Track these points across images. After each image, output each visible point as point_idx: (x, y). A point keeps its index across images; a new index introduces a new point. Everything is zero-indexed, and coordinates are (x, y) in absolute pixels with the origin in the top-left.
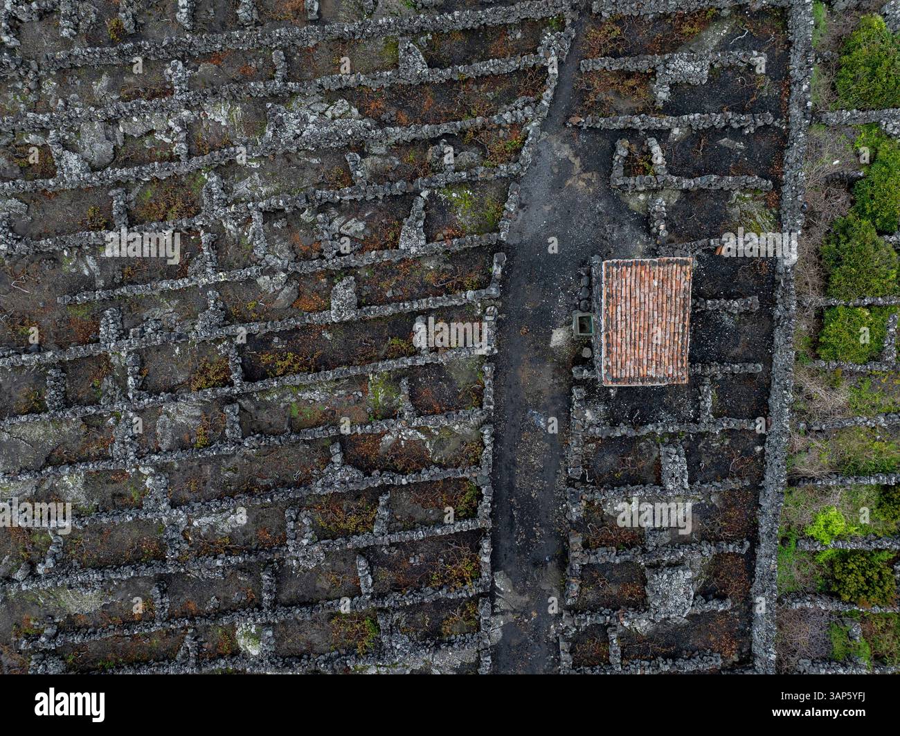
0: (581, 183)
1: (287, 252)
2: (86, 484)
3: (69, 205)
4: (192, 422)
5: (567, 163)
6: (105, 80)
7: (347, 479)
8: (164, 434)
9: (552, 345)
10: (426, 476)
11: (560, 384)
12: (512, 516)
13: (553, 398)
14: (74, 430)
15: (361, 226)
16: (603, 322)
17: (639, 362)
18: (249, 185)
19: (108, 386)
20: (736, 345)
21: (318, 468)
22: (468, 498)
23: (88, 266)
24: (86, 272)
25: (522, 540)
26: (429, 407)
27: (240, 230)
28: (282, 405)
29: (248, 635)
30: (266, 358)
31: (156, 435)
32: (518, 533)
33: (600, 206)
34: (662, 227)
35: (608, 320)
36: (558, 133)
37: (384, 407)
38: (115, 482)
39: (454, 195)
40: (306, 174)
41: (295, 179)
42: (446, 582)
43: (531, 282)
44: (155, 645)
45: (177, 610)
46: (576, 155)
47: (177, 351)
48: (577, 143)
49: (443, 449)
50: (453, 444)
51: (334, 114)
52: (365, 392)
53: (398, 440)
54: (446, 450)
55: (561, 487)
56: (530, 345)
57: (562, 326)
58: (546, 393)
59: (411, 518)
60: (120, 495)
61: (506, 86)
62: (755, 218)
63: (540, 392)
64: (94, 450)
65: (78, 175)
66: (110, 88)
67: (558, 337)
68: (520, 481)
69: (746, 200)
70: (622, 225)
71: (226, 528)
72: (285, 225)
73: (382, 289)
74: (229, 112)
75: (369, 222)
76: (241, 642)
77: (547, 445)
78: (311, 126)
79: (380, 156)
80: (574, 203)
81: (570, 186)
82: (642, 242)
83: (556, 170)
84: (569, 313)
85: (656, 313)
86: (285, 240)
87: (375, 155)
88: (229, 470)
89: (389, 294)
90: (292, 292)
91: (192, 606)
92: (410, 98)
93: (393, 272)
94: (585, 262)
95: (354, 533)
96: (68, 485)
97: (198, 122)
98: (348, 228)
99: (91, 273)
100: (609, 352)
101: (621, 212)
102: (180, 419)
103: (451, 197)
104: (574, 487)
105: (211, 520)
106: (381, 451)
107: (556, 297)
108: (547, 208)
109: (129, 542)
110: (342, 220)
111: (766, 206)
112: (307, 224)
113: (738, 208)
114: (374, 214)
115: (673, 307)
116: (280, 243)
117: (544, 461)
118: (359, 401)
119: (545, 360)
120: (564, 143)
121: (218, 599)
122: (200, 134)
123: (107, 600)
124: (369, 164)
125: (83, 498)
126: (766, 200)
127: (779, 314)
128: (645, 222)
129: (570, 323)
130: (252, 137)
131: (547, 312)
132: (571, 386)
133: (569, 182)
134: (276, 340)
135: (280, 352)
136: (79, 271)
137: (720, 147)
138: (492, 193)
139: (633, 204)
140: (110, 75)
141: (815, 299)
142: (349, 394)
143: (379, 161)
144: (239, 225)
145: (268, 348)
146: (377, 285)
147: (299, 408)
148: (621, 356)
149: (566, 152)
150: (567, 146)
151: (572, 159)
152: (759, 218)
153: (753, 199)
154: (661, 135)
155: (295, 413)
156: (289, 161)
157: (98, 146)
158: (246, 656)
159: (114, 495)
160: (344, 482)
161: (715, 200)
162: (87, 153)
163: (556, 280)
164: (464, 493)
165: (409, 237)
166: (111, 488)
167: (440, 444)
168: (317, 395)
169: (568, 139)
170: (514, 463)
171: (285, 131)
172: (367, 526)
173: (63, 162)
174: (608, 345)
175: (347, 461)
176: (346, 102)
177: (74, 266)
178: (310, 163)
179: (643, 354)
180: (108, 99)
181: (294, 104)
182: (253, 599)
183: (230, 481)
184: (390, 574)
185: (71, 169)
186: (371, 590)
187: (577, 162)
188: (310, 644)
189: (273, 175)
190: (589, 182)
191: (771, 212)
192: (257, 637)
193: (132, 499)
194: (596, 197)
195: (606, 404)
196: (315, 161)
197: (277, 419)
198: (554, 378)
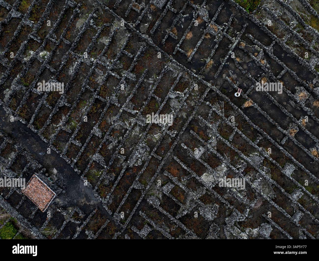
0: (83, 201)
1: (116, 128)
2: (104, 44)
3: (167, 87)
4: (97, 79)
5: (89, 201)
6: (185, 117)
7: (60, 104)
8: (99, 71)
9: (54, 169)
10: (48, 121)
11: (45, 164)
12: (27, 132)
13: (44, 160)
14: (117, 51)
15: (109, 148)
16: (45, 184)
17: (33, 185)
18: (137, 131)
19: (120, 66)
20: (26, 206)
21: (68, 98)
22: (38, 125)
23: (151, 80)
24: (150, 79)
25: (21, 130)
26: (61, 133)
27: (130, 121)
28: (88, 101)
29: (46, 55)
30: (99, 106)
31: (100, 69)
32: (23, 130)
33: (75, 201)
34: (59, 211)
35: (45, 186)
36: (97, 204)
37: (70, 122)
38: (99, 51)
39: (100, 173)
40: (130, 145)
41: (130, 142)
42: (24, 108)
43: (70, 175)
44: (61, 30)
45: (63, 43)
46: (89, 204)
47: (115, 88)
48: (92, 207)
49: (52, 129)
50: (51, 131)
51: (139, 160)
52: (77, 120)
53: (62, 120)
54: (51, 129)
55: (25, 147)
56: (58, 164)
57: (57, 174)
58: (46, 160)
59: (43, 110)
60: (95, 50)
61: (118, 201)
62: (49, 231)
63: (47, 158)
64: (109, 52)
65: (169, 95)
66: (182, 116)
67: (55, 171)
68: (33, 139)
69: (54, 232)
70: (68, 202)
71: (71, 68)
72: (122, 132)
73: (94, 142)
74: (156, 139)
75: (110, 150)
76: (45, 52)
77: (35, 151)
78: (138, 154)
79: (122, 163)
80: (80, 196)
81: (84, 198)
82: (61, 204)
83: (90, 198)
84: (58, 177)
85: (39, 196)
86: (119, 130)
87: (123, 163)
88: (82, 79)
89: (92, 142)
90: (108, 122)
91: (61, 47)
92: (131, 179)
93: (96, 147)
94: (66, 189)
95: (48, 96)
96: (107, 40)
97: (160, 130)
98: (111, 145)
99: (149, 80)
100: (39, 181)
101: (71, 204)
102: (100, 77)
103: (101, 172)
104: (23, 150)
105: (74, 67)
106: (63, 114)
107: (63, 177)
108: (83, 190)
109: (85, 44)
110: (114, 145)
111: (50, 235)
112: (119, 137)
113: (54, 229)
114: (110, 153)
115: (37, 201)
116: (119, 128)
117: (33, 148)
118: (76, 118)
119: (52, 164)
120: (94, 204)
121: (58, 54)
122: (158, 128)
123: (76, 29)
124: (122, 160)
125: (101, 41)
126: (51, 236)
127: (25, 220)
128: (65, 208)
129: (56, 176)
130: (147, 139)
131: (62, 173)
132: (43, 166)
133: (85, 199)
134: (101, 111)
135: (98, 109)
136: (151, 78)
137: (69, 235)
138: (94, 181)
139: (70, 208)
140: (185, 119)
141: (21, 230)
142: (79, 117)
143: (121, 162)
144: (131, 122)
145: (101, 107)
146: (96, 141)
147: (85, 103)
148: (37, 182)
149: (92, 203)
150: (93, 204)
151: (89, 203)
152: (48, 231)
153: (53, 234)
154: (79, 225)
155: (84, 102)
156: (135, 143)
157: (173, 103)
158: (42, 51)
159: (96, 48)
160: (60, 102)
161: (59, 226)
162: (174, 100)
163: (67, 180)
164: (40, 125)
165: (97, 157)
166: (99, 49)
167: (53, 128)
168: (84, 110)
169: (94, 206)
170: (37, 141)
171: (140, 148)
172: (47, 100)
173: (174, 94)
174: (40, 182)
175: (64, 106)
176: (140, 165)
177: (154, 77)
178: (131, 147)
179: (34, 187)
180: (180, 114)
181: (148, 153)
182: (52, 62)
183: (79, 77)
184: (35, 97)
185: (171, 94)
186: (33, 91)
187: (88, 204)
188: (33, 68)
189: (135, 138)
190: (82, 203)
191: (47, 235)
192: (43, 57)
193: (93, 52)
194: (78, 202)
195: (34, 170)
196: (131, 149)
197: (86, 97)
198: (48, 164)
